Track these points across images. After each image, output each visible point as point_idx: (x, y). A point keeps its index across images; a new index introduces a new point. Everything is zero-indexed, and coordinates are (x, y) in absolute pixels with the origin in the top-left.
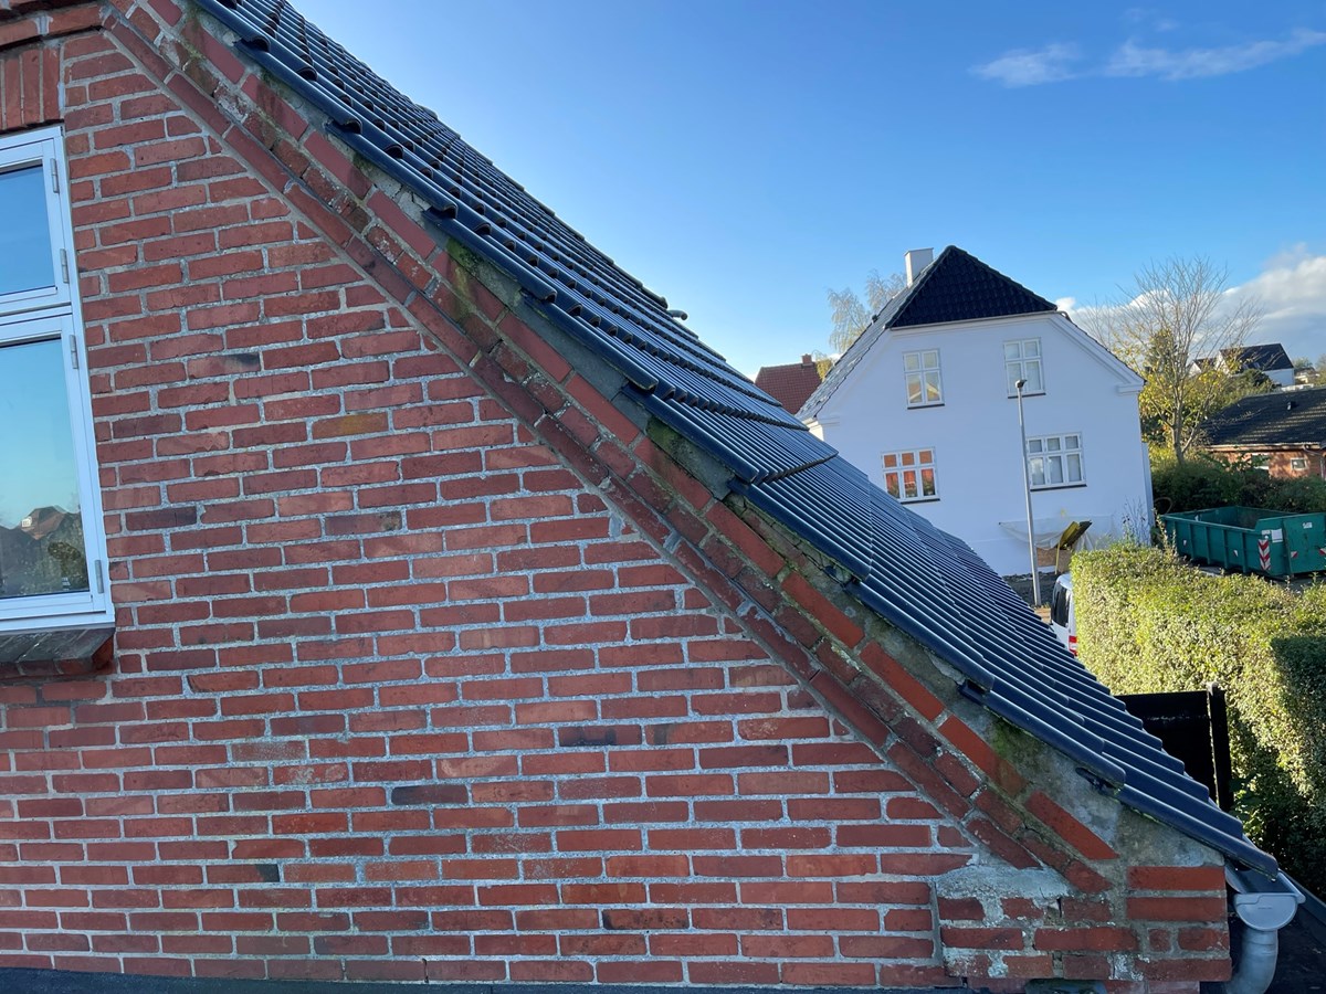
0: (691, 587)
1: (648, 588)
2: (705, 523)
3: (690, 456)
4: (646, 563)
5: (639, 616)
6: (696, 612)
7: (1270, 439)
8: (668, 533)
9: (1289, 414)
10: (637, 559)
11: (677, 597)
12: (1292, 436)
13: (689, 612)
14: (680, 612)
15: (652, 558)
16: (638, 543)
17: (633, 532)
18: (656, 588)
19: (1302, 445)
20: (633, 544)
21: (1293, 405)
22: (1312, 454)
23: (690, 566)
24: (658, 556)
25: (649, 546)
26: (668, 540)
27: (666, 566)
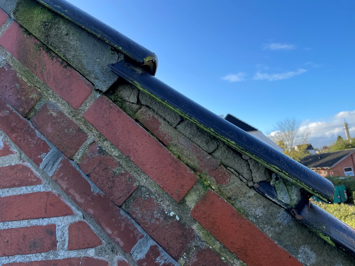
0: (77, 219)
1: (24, 223)
2: (83, 127)
3: (66, 39)
4: (24, 190)
5: (12, 260)
6: (82, 254)
7: (316, 167)
8: (46, 149)
9: (320, 160)
10: (14, 186)
11: (58, 234)
12: (321, 165)
13: (73, 254)
14: (63, 254)
15: (31, 184)
16: (16, 166)
17: (12, 153)
18: (34, 222)
19: (325, 168)
20: (11, 168)
21: (320, 157)
22: (328, 170)
23: (72, 191)
24: (38, 182)
25: (28, 169)
26: (46, 158)
27: (48, 194)
